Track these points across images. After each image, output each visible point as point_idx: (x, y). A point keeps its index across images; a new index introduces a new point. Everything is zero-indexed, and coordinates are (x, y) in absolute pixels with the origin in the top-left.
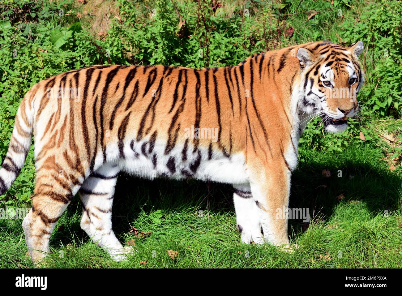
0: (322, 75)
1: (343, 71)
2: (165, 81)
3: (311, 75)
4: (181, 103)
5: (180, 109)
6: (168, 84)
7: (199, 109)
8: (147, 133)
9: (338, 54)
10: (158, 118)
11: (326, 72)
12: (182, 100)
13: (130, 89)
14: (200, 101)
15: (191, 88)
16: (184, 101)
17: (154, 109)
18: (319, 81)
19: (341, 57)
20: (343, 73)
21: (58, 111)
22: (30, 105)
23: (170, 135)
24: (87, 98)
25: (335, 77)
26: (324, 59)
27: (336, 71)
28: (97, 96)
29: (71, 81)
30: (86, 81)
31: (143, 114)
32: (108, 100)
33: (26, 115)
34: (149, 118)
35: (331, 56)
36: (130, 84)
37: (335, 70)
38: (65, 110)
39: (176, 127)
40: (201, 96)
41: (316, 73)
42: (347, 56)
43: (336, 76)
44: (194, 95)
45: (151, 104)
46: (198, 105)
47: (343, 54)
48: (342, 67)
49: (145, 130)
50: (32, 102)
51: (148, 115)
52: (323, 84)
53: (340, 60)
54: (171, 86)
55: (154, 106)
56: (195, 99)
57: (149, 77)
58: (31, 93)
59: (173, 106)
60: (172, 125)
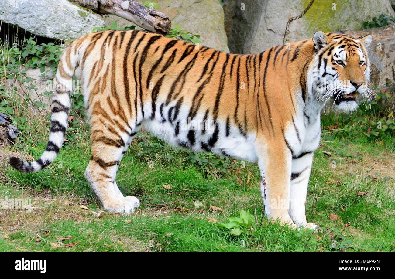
0: (335, 54)
1: (355, 54)
2: (200, 55)
3: (325, 56)
4: (209, 76)
5: (207, 81)
6: (202, 58)
7: (222, 84)
8: (175, 98)
9: (350, 41)
10: (187, 85)
11: (340, 52)
12: (210, 73)
13: (168, 54)
14: (225, 77)
15: (220, 65)
16: (212, 75)
17: (185, 76)
18: (333, 60)
19: (352, 43)
20: (355, 55)
21: (100, 60)
22: (76, 51)
23: (193, 103)
24: (129, 53)
25: (347, 57)
26: (338, 43)
27: (348, 53)
28: (138, 53)
29: (117, 37)
30: (131, 38)
31: (174, 79)
32: (147, 59)
33: (70, 59)
34: (179, 84)
35: (344, 41)
36: (169, 50)
37: (348, 51)
38: (108, 59)
39: (200, 96)
40: (226, 72)
41: (329, 54)
42: (356, 43)
43: (349, 57)
44: (221, 71)
45: (183, 71)
46: (222, 80)
47: (353, 41)
48: (354, 51)
49: (173, 95)
50: (78, 49)
51: (179, 81)
52: (336, 62)
53: (351, 45)
54: (203, 60)
55: (185, 74)
56: (220, 75)
57: (187, 49)
58: (79, 41)
59: (201, 77)
60: (197, 94)
